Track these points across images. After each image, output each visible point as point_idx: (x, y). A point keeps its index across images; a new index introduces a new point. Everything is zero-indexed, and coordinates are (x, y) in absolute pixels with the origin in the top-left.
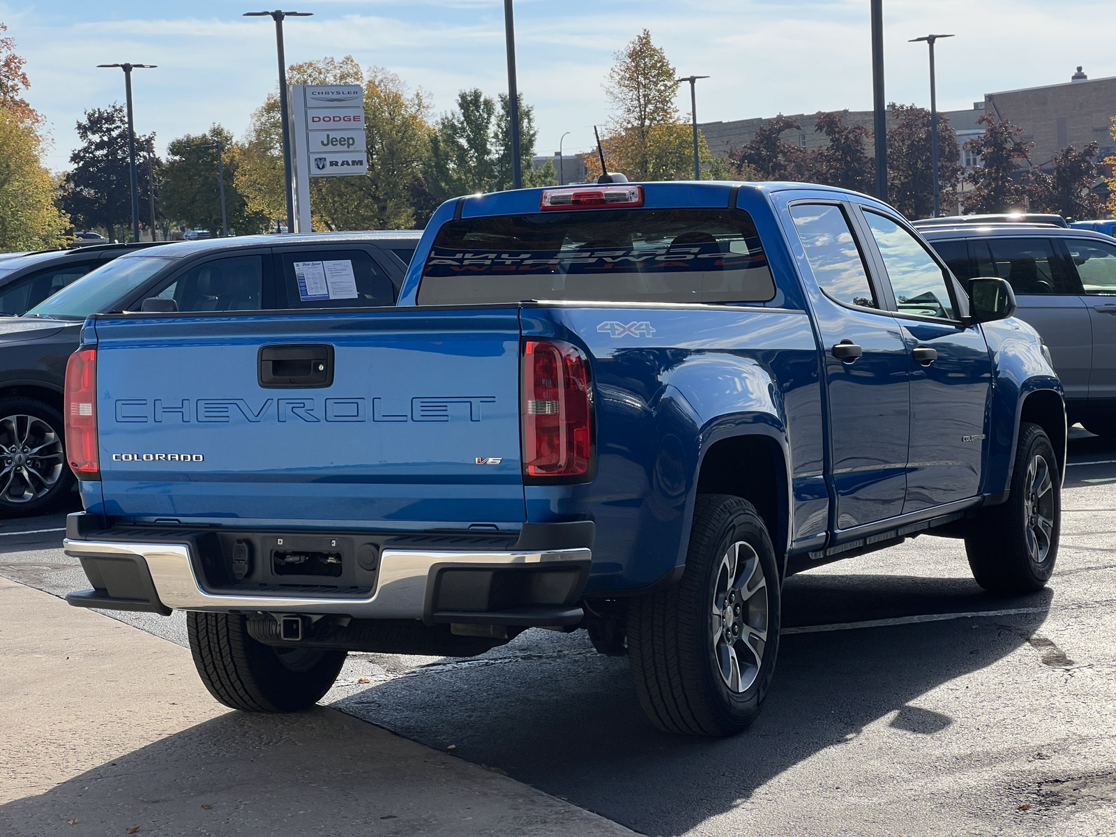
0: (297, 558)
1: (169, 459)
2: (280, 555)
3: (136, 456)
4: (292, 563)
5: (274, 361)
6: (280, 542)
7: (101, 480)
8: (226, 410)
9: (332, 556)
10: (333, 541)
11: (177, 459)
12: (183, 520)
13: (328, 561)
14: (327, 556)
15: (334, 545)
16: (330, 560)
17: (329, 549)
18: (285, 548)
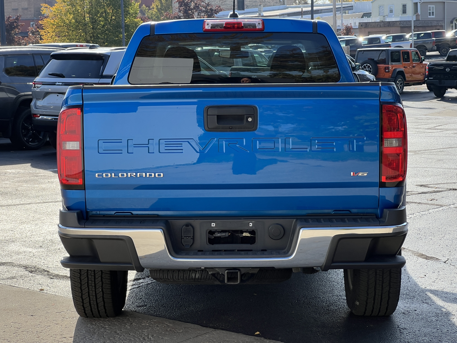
0: (224, 234)
1: (138, 176)
2: (211, 232)
3: (113, 174)
4: (219, 237)
5: (218, 116)
6: (213, 225)
7: (85, 190)
8: (181, 145)
9: (246, 232)
10: (250, 223)
11: (144, 176)
12: (134, 212)
13: (243, 235)
14: (242, 232)
15: (251, 226)
16: (245, 234)
17: (247, 228)
18: (216, 228)
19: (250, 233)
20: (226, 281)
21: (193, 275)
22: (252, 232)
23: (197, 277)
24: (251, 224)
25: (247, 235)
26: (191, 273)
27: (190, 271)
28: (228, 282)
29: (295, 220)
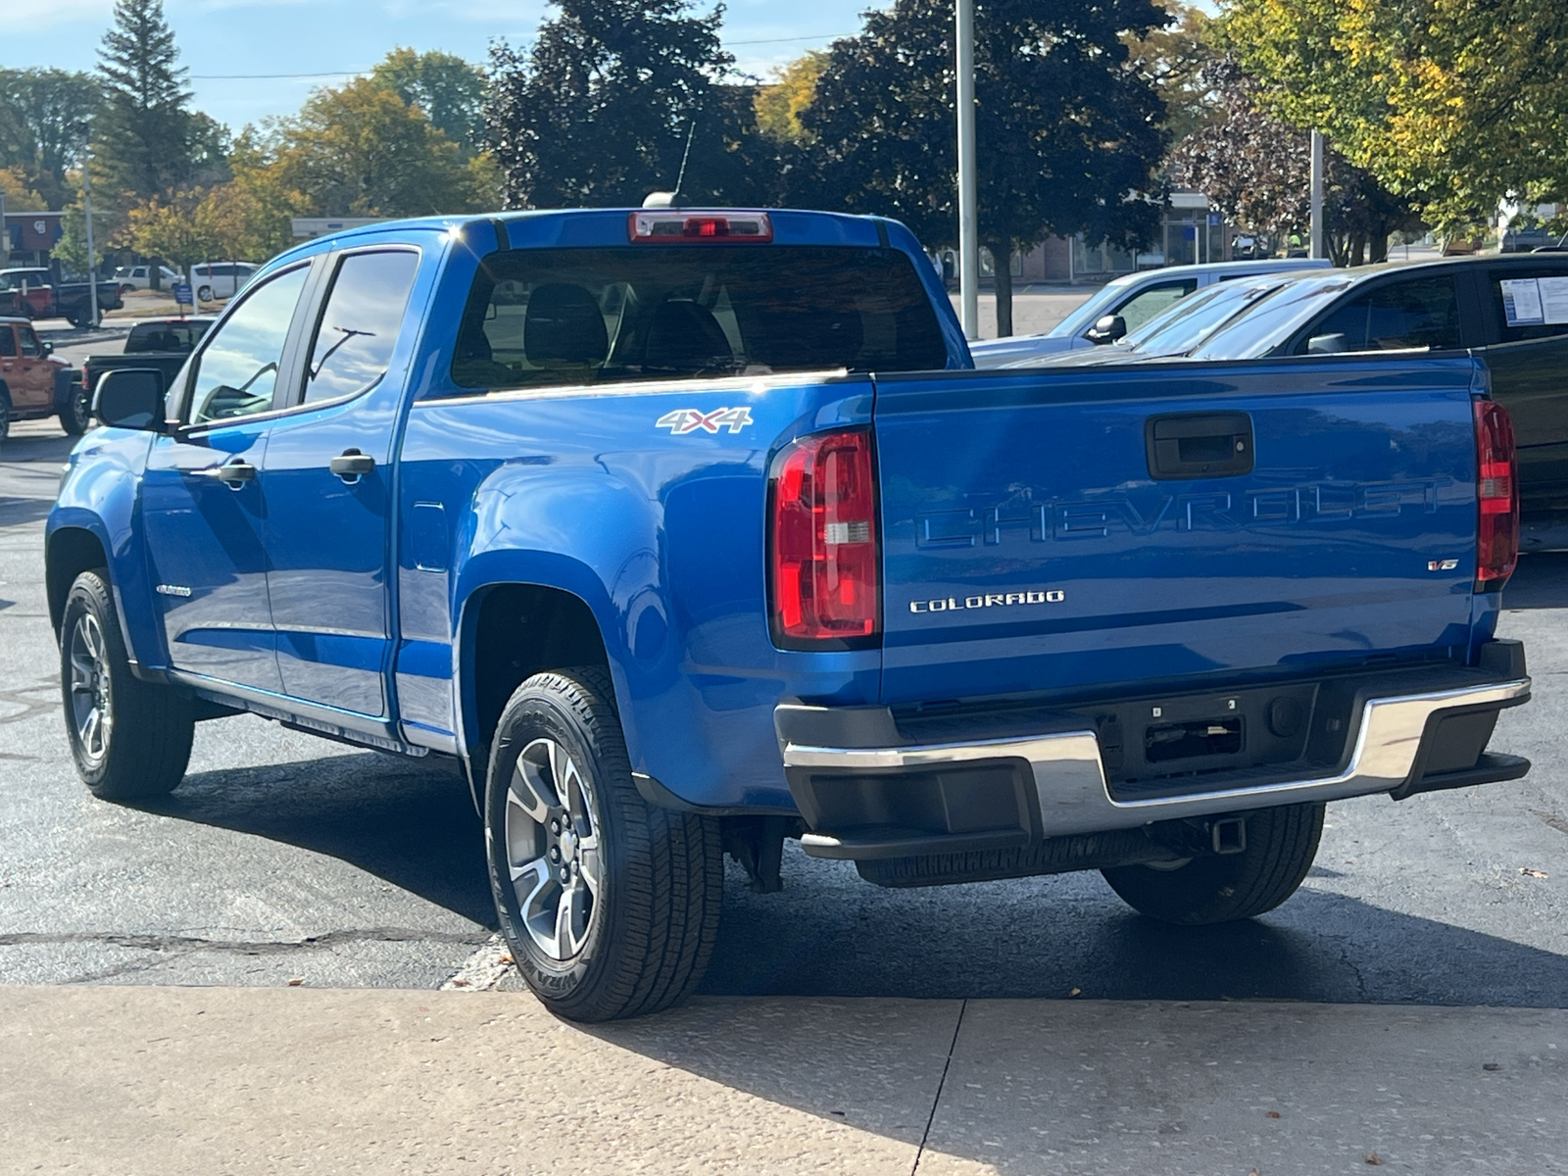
0: (1175, 734)
2: (1153, 732)
5: (1180, 440)
6: (1157, 712)
9: (1214, 724)
12: (963, 700)
13: (1210, 732)
14: (1205, 725)
15: (1232, 707)
16: (1212, 730)
17: (1224, 715)
18: (1163, 721)
19: (1224, 725)
20: (1217, 848)
21: (1080, 848)
22: (1233, 724)
23: (1089, 850)
24: (1232, 702)
25: (1219, 730)
26: (1074, 842)
27: (1071, 840)
28: (1221, 849)
29: (1318, 685)
